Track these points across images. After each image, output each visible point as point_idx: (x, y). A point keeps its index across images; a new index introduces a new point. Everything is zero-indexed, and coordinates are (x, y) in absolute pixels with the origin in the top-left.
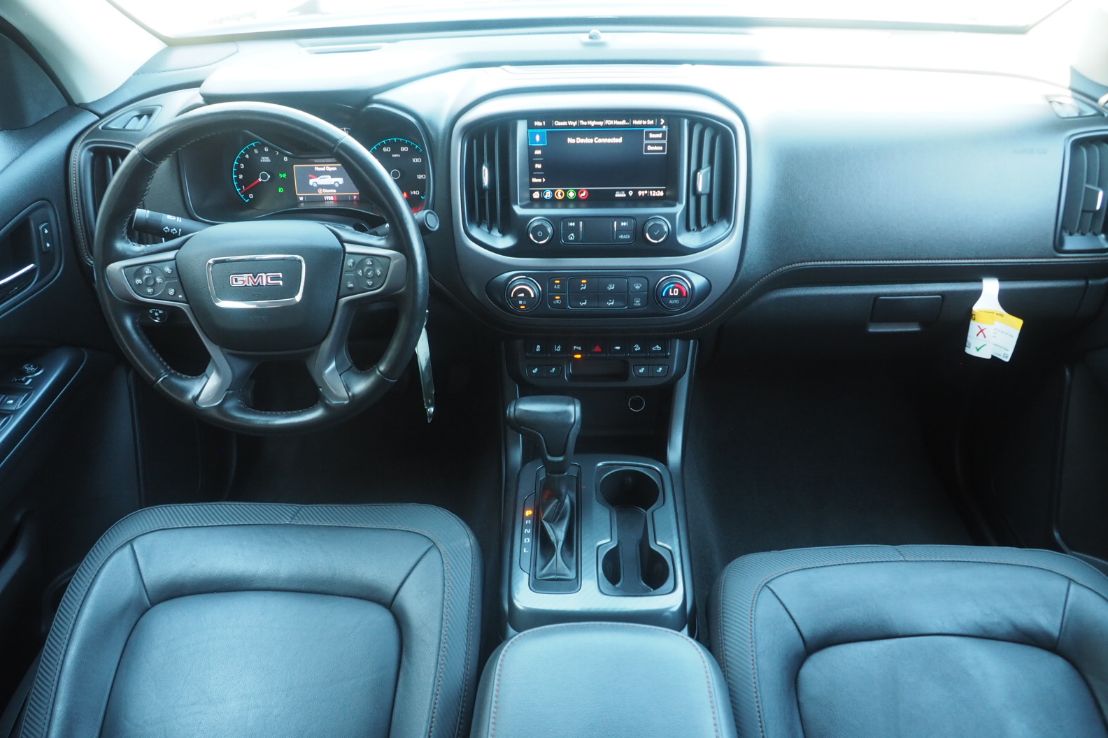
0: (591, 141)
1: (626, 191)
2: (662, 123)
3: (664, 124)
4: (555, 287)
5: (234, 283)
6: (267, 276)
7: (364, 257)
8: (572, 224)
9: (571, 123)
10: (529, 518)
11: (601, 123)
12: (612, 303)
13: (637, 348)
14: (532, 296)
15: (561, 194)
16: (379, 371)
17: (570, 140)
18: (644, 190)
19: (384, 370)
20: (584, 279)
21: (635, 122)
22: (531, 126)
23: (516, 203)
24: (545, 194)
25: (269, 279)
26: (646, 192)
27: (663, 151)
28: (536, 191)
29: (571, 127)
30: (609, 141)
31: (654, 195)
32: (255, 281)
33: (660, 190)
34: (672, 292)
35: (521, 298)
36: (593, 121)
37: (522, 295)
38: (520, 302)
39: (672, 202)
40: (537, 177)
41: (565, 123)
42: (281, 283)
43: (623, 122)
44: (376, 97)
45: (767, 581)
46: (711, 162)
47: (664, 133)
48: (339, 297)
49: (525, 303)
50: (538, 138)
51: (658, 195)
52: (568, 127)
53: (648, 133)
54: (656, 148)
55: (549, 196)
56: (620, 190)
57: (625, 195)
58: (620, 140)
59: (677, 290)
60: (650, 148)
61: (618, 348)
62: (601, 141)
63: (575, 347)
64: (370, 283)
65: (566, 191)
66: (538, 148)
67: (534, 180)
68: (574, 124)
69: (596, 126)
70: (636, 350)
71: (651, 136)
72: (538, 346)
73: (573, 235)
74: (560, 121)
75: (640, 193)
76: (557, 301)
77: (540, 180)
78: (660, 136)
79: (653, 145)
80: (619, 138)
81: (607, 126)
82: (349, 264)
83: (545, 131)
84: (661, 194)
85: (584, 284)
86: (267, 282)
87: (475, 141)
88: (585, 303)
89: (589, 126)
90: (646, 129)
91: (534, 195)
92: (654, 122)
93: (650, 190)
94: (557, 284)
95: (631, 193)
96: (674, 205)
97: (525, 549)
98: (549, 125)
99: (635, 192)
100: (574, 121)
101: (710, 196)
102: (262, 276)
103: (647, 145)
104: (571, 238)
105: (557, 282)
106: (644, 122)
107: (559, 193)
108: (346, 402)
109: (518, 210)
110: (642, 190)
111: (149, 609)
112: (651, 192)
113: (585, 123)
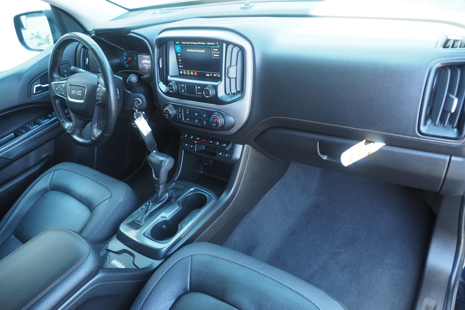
0: (195, 51)
1: (210, 74)
2: (217, 44)
5: (72, 93)
8: (183, 85)
9: (187, 43)
11: (196, 43)
12: (197, 121)
15: (189, 73)
17: (188, 50)
20: (188, 109)
21: (208, 43)
22: (175, 44)
23: (169, 75)
26: (216, 75)
27: (218, 57)
28: (181, 71)
30: (200, 51)
32: (76, 93)
34: (214, 121)
35: (167, 113)
36: (194, 42)
41: (185, 43)
43: (204, 43)
44: (132, 31)
46: (236, 63)
48: (95, 103)
50: (178, 49)
55: (185, 73)
56: (208, 73)
57: (209, 76)
58: (204, 51)
59: (216, 120)
60: (215, 55)
61: (211, 142)
62: (198, 51)
65: (190, 72)
66: (179, 53)
68: (188, 43)
69: (195, 45)
70: (217, 144)
71: (214, 50)
74: (184, 42)
77: (181, 66)
78: (217, 50)
79: (216, 54)
81: (199, 45)
83: (180, 46)
85: (188, 111)
87: (160, 49)
88: (188, 120)
89: (193, 44)
90: (212, 47)
92: (214, 44)
94: (179, 110)
96: (218, 82)
98: (180, 44)
99: (213, 74)
100: (188, 42)
101: (236, 79)
102: (77, 91)
103: (213, 54)
104: (183, 91)
106: (211, 44)
110: (215, 74)
111: (48, 191)
112: (218, 75)
113: (192, 43)
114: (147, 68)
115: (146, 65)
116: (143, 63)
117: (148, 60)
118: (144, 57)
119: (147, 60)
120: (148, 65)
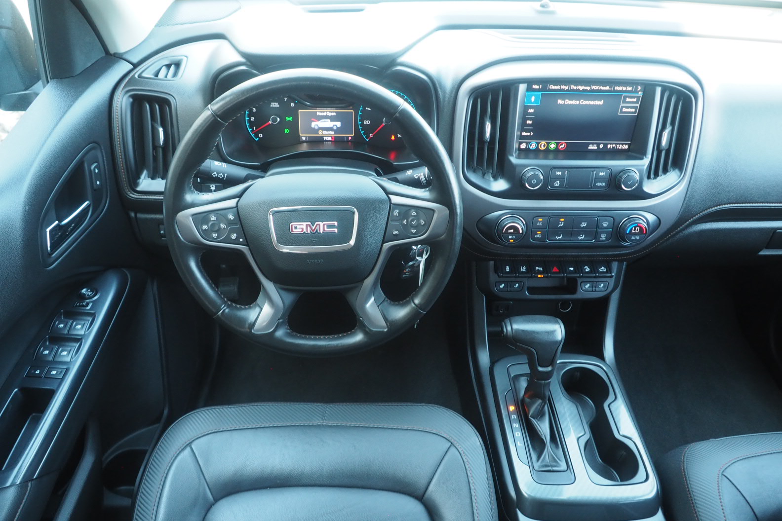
0: (578, 102)
1: (598, 145)
2: (638, 90)
3: (639, 91)
4: (538, 224)
5: (294, 230)
6: (324, 225)
7: (408, 208)
8: (559, 173)
9: (563, 87)
10: (513, 413)
11: (588, 88)
12: (583, 238)
13: (588, 270)
14: (521, 232)
15: (544, 146)
16: (414, 304)
17: (560, 102)
18: (613, 144)
19: (419, 304)
20: (562, 218)
21: (617, 88)
22: (529, 89)
23: (512, 155)
24: (531, 145)
25: (326, 226)
26: (614, 145)
27: (635, 112)
28: (524, 142)
29: (563, 90)
30: (592, 103)
31: (620, 148)
32: (313, 228)
33: (626, 144)
34: (635, 230)
35: (511, 234)
36: (582, 86)
37: (512, 231)
38: (510, 237)
39: (638, 155)
40: (527, 131)
41: (558, 87)
42: (336, 230)
43: (607, 88)
45: (723, 470)
46: (673, 124)
47: (638, 97)
48: (383, 242)
49: (514, 237)
50: (533, 99)
51: (624, 148)
52: (561, 90)
53: (625, 97)
54: (629, 110)
55: (534, 147)
56: (593, 144)
57: (596, 148)
58: (601, 103)
59: (639, 228)
60: (625, 110)
61: (572, 269)
62: (585, 103)
63: (537, 268)
64: (414, 231)
65: (548, 143)
66: (531, 107)
67: (524, 134)
68: (566, 88)
69: (584, 91)
70: (587, 270)
71: (628, 100)
72: (507, 267)
73: (558, 182)
74: (554, 85)
75: (609, 146)
76: (538, 236)
77: (529, 134)
78: (635, 100)
79: (627, 107)
80: (601, 101)
81: (593, 91)
82: (395, 214)
83: (540, 93)
84: (626, 147)
85: (562, 222)
86: (324, 230)
87: (479, 100)
88: (561, 237)
89: (578, 90)
90: (624, 94)
91: (521, 146)
92: (633, 89)
93: (617, 144)
94: (540, 222)
95: (601, 146)
96: (642, 159)
97: (519, 443)
98: (544, 89)
99: (605, 145)
100: (566, 86)
101: (668, 151)
102: (319, 225)
103: (622, 107)
104: (557, 185)
105: (540, 220)
106: (624, 89)
107: (543, 145)
108: (386, 330)
109: (514, 160)
110: (611, 144)
111: (213, 504)
112: (618, 146)
113: (575, 88)
114: (330, 139)
115: (325, 132)
116: (316, 127)
117: (332, 121)
118: (319, 114)
119: (329, 120)
120: (333, 133)
